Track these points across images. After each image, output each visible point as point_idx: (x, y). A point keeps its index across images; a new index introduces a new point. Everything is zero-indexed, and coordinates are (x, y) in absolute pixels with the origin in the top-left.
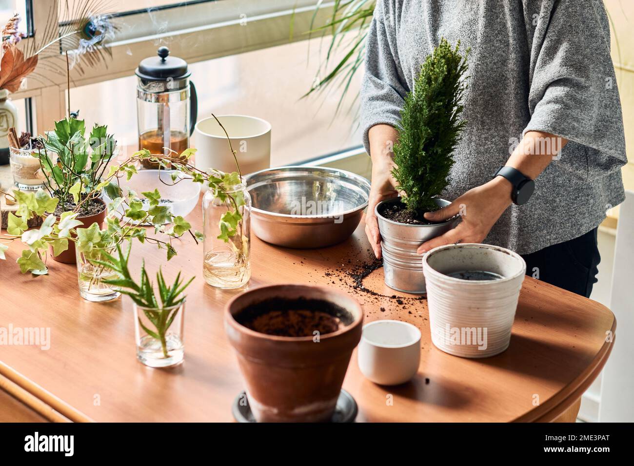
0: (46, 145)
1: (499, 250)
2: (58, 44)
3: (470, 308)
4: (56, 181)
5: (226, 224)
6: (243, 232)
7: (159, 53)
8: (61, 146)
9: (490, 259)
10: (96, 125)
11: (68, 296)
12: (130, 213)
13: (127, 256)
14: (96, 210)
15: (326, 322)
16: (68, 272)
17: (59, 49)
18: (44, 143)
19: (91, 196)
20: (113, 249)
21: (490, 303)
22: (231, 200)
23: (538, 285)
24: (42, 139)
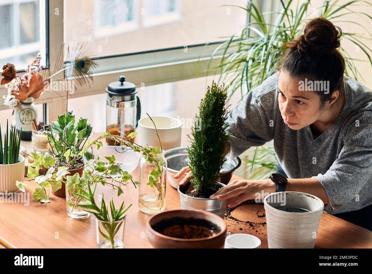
0: (52, 129)
1: (309, 196)
2: (63, 73)
3: (290, 229)
4: (57, 149)
5: (152, 176)
6: (162, 182)
7: (120, 80)
8: (61, 130)
9: (303, 201)
10: (81, 118)
11: (60, 215)
12: (98, 168)
13: (94, 191)
14: (79, 167)
15: (205, 233)
16: (61, 201)
17: (63, 75)
18: (51, 127)
19: (76, 158)
20: (86, 189)
21: (302, 226)
22: (156, 163)
23: (333, 218)
24: (50, 125)
